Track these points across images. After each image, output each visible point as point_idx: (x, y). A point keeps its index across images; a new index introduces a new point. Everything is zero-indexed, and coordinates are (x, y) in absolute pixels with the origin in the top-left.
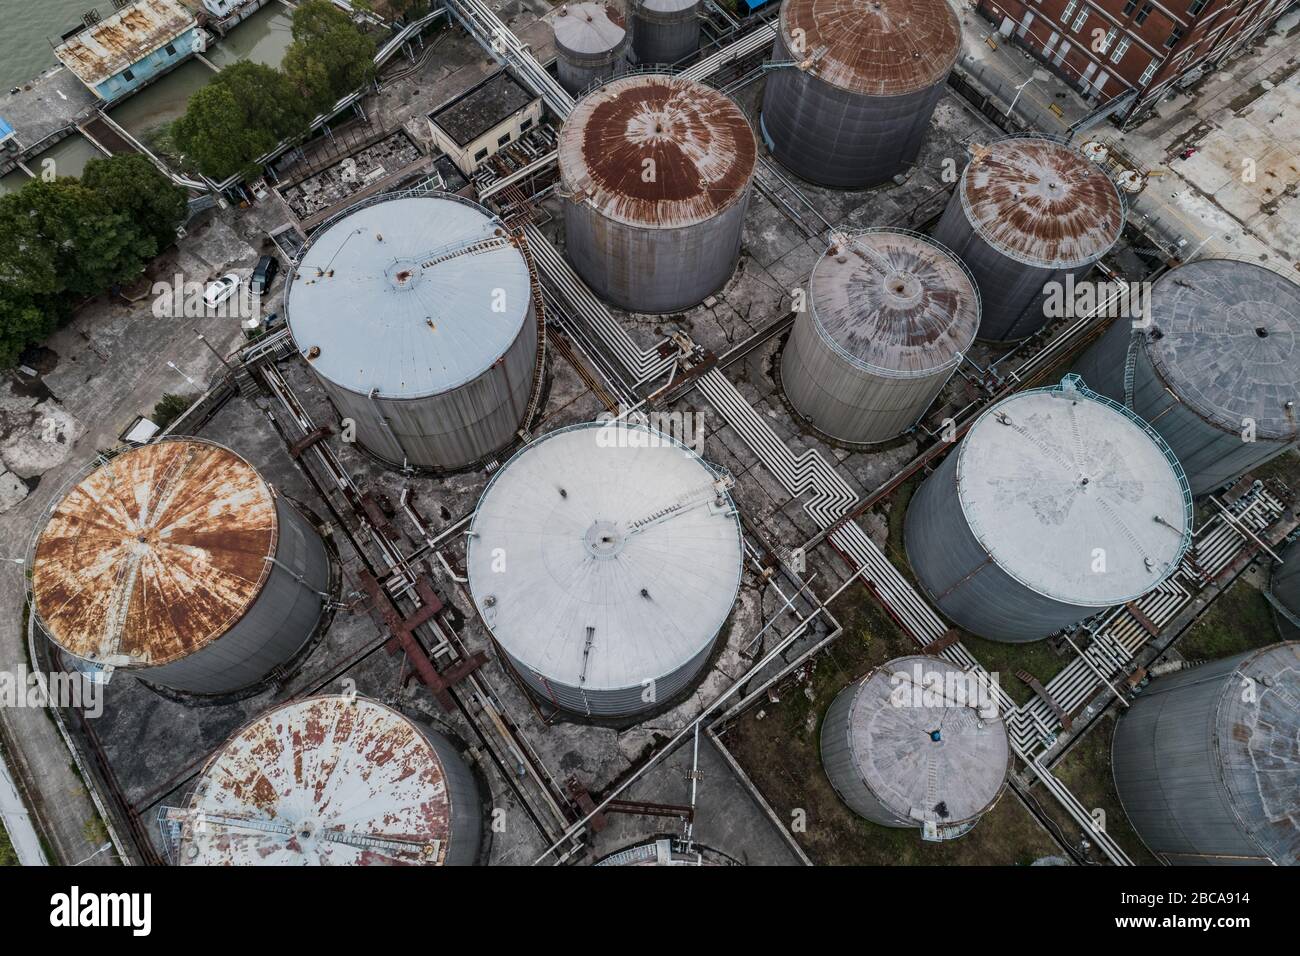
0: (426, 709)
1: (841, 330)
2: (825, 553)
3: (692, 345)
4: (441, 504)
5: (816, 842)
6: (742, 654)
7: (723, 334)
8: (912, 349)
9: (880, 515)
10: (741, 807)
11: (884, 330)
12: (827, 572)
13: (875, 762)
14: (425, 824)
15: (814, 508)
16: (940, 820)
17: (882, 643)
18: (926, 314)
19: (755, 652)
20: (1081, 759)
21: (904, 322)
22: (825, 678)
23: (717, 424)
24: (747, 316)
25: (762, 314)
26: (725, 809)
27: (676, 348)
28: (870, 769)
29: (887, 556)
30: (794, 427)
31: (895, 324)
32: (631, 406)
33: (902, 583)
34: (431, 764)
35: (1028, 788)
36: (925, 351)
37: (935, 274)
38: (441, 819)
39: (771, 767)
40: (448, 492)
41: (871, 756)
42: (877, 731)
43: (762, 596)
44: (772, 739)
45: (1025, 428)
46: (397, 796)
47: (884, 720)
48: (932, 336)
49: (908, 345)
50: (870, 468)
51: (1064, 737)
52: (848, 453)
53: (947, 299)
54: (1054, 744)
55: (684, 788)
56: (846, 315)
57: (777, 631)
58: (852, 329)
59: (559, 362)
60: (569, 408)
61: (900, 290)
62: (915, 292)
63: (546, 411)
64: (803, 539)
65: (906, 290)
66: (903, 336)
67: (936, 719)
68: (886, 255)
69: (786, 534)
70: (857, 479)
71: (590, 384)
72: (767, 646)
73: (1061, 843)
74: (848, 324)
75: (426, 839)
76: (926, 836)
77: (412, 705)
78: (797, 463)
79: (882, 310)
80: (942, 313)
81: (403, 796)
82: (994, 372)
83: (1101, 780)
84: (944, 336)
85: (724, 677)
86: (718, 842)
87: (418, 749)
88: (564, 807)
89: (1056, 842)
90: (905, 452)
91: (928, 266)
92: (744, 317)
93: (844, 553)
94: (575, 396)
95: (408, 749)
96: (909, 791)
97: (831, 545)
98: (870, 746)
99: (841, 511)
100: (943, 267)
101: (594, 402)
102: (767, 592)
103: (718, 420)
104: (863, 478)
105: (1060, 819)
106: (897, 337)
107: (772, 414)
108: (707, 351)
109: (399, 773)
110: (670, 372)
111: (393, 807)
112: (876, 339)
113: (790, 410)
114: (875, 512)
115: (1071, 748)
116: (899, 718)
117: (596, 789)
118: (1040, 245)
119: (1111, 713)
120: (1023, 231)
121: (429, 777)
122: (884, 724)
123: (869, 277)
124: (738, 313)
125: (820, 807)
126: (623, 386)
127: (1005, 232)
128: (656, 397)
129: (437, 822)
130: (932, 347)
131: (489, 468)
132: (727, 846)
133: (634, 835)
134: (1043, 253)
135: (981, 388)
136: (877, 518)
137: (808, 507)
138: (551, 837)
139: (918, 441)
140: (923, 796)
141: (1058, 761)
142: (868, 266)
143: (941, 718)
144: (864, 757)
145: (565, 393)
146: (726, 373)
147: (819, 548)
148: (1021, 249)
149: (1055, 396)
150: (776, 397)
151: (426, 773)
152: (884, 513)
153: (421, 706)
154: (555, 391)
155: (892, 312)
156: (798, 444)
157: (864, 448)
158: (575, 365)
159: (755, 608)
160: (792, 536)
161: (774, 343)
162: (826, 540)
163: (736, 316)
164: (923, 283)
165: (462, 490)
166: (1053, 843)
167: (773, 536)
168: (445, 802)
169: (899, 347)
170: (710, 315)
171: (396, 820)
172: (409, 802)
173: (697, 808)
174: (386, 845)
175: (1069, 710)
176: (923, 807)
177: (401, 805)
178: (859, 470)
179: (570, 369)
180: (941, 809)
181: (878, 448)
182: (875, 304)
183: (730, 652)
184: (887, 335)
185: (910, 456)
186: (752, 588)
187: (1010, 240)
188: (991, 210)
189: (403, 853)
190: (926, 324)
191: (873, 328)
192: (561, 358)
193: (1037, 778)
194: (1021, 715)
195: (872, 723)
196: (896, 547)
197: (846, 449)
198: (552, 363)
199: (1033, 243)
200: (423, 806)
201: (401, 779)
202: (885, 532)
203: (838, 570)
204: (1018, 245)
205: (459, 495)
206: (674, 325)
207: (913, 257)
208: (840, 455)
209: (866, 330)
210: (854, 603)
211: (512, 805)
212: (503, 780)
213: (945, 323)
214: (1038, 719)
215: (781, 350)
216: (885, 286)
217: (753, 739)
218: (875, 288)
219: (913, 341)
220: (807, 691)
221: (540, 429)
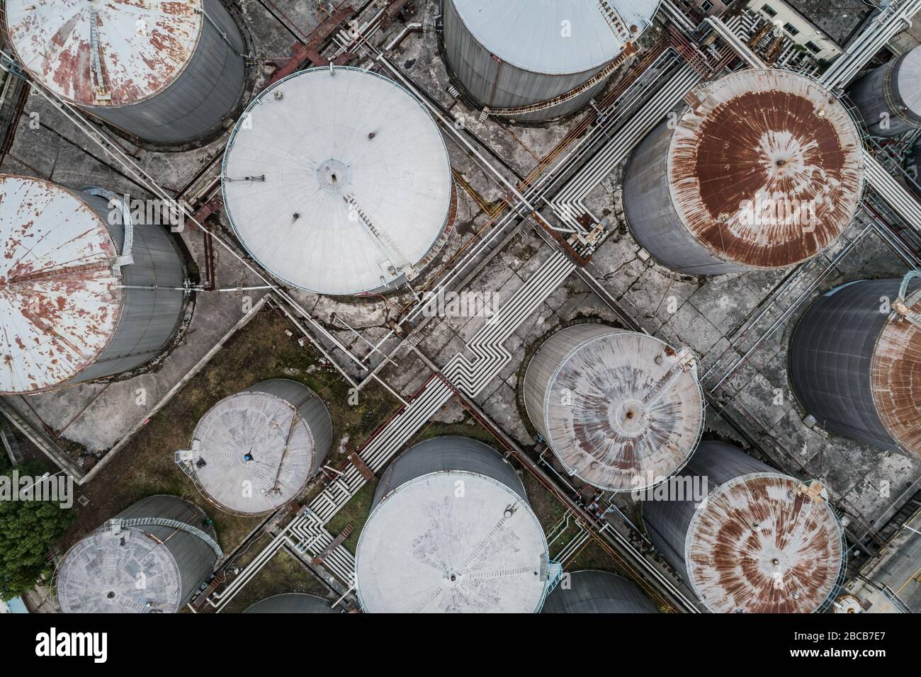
0: (257, 84)
1: (582, 364)
2: (424, 373)
3: (593, 243)
4: (417, 58)
5: (208, 380)
6: (333, 315)
7: (613, 270)
8: (572, 429)
9: (463, 416)
10: (222, 326)
11: (585, 403)
12: (408, 376)
13: (227, 413)
14: (119, 86)
15: (459, 362)
16: (194, 462)
17: (358, 421)
18: (607, 441)
19: (336, 325)
20: (295, 571)
21: (596, 420)
22: (324, 380)
23: (524, 274)
24: (634, 290)
25: (639, 302)
26: (222, 314)
27: (589, 229)
28: (222, 410)
29: (428, 422)
30: (531, 340)
31: (592, 412)
32: (528, 200)
33: (407, 435)
34: (163, 80)
35: (268, 531)
36: (572, 441)
37: (654, 448)
38: (126, 97)
39: (254, 344)
40: (429, 61)
41: (231, 410)
42: (249, 414)
43: (381, 326)
44: (274, 343)
45: (502, 530)
46: (131, 59)
47: (257, 418)
48: (586, 446)
49: (575, 425)
50: (504, 406)
51: (308, 559)
52: (514, 387)
53: (629, 460)
54: (300, 552)
55: (231, 283)
56: (598, 367)
57: (356, 340)
58: (584, 374)
59: (564, 131)
60: (520, 147)
61: (629, 415)
62: (632, 430)
63: (514, 128)
64: (433, 355)
65: (629, 422)
66: (582, 421)
67: (262, 458)
68: (668, 401)
69: (435, 341)
70: (492, 395)
71: (546, 161)
72: (342, 334)
73: (235, 553)
74: (589, 370)
75: (109, 88)
76: (182, 452)
77: (259, 73)
78: (497, 345)
79: (605, 400)
80: (613, 455)
81: (133, 64)
82: (609, 510)
83: (282, 584)
84: (590, 458)
85: (314, 303)
86: (199, 311)
87: (171, 68)
88: (204, 199)
89: (235, 550)
90: (522, 434)
91: (663, 441)
92: (632, 287)
93: (425, 389)
94: (532, 150)
95: (168, 61)
96: (210, 439)
97: (431, 377)
98: (238, 409)
99: (460, 383)
100: (665, 456)
101: (528, 168)
102: (385, 329)
103: (528, 275)
104: (493, 400)
105: (251, 554)
106: (581, 415)
107: (541, 320)
108: (589, 257)
109: (149, 58)
110: (567, 227)
111: (123, 58)
112: (576, 396)
113: (546, 336)
114: (465, 412)
115: (301, 563)
116: (258, 430)
117: (221, 219)
118: (708, 548)
119: (332, 594)
120: (720, 533)
121: (152, 81)
122: (254, 419)
123: (640, 387)
124: (637, 281)
125: (232, 382)
126: (546, 189)
127: (717, 515)
128: (537, 218)
129: (123, 94)
130: (577, 447)
131: (452, 89)
132: (198, 318)
133: (195, 251)
134: (699, 551)
135: (593, 499)
136: (460, 414)
137: (459, 356)
138: (185, 194)
139: (535, 446)
140: (207, 449)
141: (291, 554)
142: (653, 385)
143: (263, 461)
144: (230, 405)
145: (533, 141)
146: (572, 276)
147: (427, 368)
148: (701, 530)
149: (542, 556)
150: (558, 322)
151: (154, 78)
152: (465, 419)
153: (259, 80)
154: (534, 132)
155: (603, 409)
156: (516, 343)
157: (521, 400)
158: (563, 144)
159: (371, 322)
160: (434, 346)
161: (610, 316)
162: (433, 374)
163: (633, 279)
164: (641, 437)
165: (432, 73)
166: (234, 548)
167: (432, 330)
168: (140, 97)
169: (571, 417)
170: (630, 256)
171: (115, 63)
172: (129, 70)
173: (219, 293)
174: (97, 60)
175: (329, 564)
176: (201, 450)
177: (127, 65)
178: (500, 398)
179: (558, 141)
180: (201, 463)
181: (522, 412)
182: (611, 393)
183: (333, 306)
184: (581, 405)
185: (520, 439)
186: (386, 318)
187: (709, 520)
188: (742, 502)
189: (96, 74)
190: (597, 441)
191: (586, 392)
192: (566, 132)
193: (275, 536)
194: (318, 527)
195: (254, 409)
196: (435, 430)
197: (517, 385)
198: (560, 124)
199: (708, 542)
200: (131, 81)
201: (145, 60)
202: (449, 421)
203: (411, 385)
204: (705, 528)
205: (428, 71)
206: (615, 225)
207: (672, 427)
208: (512, 380)
209: (583, 385)
210: (386, 399)
211: (202, 162)
212: (217, 151)
213: (603, 458)
214: (316, 539)
215: (606, 323)
216: (632, 401)
217: (272, 330)
218: (628, 392)
219: (579, 429)
220: (313, 367)
221: (497, 126)
